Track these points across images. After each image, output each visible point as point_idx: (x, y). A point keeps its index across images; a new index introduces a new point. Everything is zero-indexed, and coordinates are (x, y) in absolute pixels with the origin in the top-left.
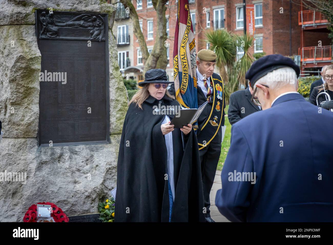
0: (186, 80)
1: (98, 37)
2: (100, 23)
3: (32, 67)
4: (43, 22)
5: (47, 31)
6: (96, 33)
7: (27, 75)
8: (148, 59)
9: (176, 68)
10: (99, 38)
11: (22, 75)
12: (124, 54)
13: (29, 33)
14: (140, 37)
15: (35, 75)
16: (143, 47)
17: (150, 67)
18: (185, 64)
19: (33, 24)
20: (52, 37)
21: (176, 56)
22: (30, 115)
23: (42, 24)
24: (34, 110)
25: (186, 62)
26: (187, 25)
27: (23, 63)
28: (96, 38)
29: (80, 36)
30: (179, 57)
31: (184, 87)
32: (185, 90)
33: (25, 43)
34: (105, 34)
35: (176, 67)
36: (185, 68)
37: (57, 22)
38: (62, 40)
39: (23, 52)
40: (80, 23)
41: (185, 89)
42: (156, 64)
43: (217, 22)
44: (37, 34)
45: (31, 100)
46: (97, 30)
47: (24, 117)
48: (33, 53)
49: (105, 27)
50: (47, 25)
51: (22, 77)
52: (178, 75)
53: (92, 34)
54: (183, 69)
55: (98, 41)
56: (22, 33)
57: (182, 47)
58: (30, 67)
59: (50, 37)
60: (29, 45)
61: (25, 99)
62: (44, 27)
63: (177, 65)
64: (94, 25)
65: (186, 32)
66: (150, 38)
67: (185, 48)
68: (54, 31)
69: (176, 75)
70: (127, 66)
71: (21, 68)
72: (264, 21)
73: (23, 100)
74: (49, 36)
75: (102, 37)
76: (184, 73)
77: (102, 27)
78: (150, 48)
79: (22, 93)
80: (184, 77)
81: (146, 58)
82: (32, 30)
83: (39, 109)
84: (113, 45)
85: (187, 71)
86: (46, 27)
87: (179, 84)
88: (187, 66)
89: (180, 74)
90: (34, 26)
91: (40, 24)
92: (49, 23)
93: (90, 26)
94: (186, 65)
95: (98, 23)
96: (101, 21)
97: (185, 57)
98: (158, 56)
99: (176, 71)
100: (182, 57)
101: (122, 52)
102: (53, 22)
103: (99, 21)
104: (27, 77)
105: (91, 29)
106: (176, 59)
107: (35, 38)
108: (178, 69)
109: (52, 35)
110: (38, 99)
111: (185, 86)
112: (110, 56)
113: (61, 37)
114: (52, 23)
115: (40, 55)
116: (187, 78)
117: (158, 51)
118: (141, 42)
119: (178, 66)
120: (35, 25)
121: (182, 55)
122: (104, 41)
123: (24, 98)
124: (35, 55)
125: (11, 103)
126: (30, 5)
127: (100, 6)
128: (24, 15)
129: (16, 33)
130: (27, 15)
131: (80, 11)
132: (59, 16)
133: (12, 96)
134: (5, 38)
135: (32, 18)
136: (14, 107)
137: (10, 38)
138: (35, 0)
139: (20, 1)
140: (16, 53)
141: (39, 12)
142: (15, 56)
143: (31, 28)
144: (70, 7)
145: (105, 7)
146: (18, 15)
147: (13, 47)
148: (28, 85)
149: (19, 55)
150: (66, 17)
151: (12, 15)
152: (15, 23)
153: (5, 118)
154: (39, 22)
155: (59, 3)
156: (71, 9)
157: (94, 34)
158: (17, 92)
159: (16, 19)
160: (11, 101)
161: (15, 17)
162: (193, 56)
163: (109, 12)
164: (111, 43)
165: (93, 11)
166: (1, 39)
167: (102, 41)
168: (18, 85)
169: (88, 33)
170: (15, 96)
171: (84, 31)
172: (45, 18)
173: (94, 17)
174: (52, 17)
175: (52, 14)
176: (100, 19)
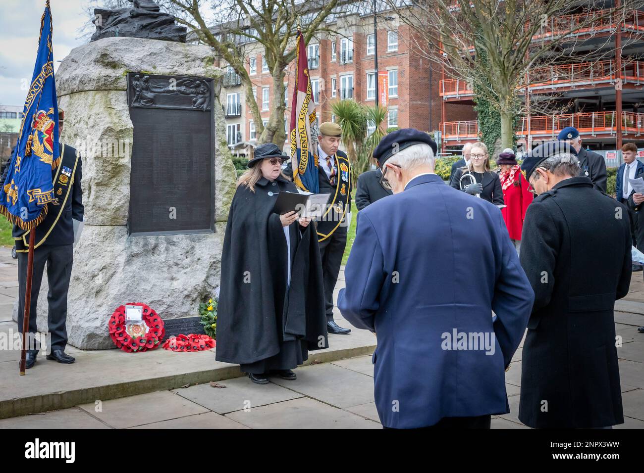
0: (306, 158)
1: (202, 106)
2: (204, 90)
4: (137, 88)
5: (140, 98)
6: (200, 101)
8: (263, 134)
9: (293, 144)
12: (234, 126)
14: (253, 107)
16: (257, 119)
17: (264, 143)
18: (304, 139)
19: (124, 90)
20: (147, 105)
21: (294, 130)
22: (119, 197)
23: (134, 89)
24: (124, 192)
25: (305, 137)
26: (306, 93)
27: (111, 136)
28: (200, 107)
29: (180, 104)
30: (297, 131)
31: (303, 167)
32: (305, 170)
33: (114, 111)
34: (211, 102)
35: (294, 143)
36: (304, 144)
37: (153, 87)
38: (160, 108)
39: (111, 123)
40: (180, 89)
42: (272, 139)
43: (344, 91)
44: (129, 101)
45: (121, 180)
46: (201, 98)
47: (112, 200)
48: (123, 123)
49: (210, 94)
50: (141, 91)
52: (296, 153)
53: (195, 102)
54: (302, 145)
55: (202, 111)
56: (110, 99)
57: (301, 119)
59: (145, 105)
60: (118, 115)
61: (113, 179)
62: (137, 93)
64: (198, 91)
65: (305, 102)
66: (265, 109)
67: (304, 120)
68: (150, 98)
69: (293, 152)
70: (238, 141)
72: (399, 91)
73: (110, 181)
75: (207, 107)
76: (303, 150)
77: (207, 95)
78: (265, 120)
79: (109, 172)
80: (303, 155)
81: (260, 132)
82: (122, 97)
83: (129, 190)
84: (219, 116)
85: (306, 147)
86: (140, 93)
87: (296, 162)
88: (306, 141)
89: (298, 151)
90: (126, 92)
91: (132, 90)
92: (143, 89)
93: (192, 93)
95: (203, 89)
96: (205, 87)
97: (304, 131)
98: (274, 130)
99: (293, 148)
100: (301, 131)
101: (232, 125)
102: (149, 87)
105: (194, 97)
106: (294, 134)
107: (126, 106)
108: (296, 145)
109: (145, 102)
110: (129, 179)
111: (305, 165)
112: (216, 128)
113: (157, 106)
114: (147, 89)
115: (133, 126)
116: (306, 156)
117: (274, 125)
118: (254, 113)
119: (295, 141)
120: (126, 90)
121: (300, 129)
122: (210, 111)
123: (111, 178)
124: (126, 126)
125: (97, 183)
126: (121, 67)
127: (205, 69)
128: (114, 78)
129: (104, 100)
130: (117, 79)
131: (181, 75)
132: (155, 80)
133: (98, 175)
134: (90, 106)
135: (123, 83)
136: (100, 188)
137: (96, 106)
138: (126, 62)
139: (108, 62)
140: (103, 123)
141: (132, 76)
142: (102, 128)
143: (121, 94)
144: (169, 71)
145: (211, 70)
146: (106, 78)
147: (99, 116)
148: (117, 162)
149: (107, 126)
150: (164, 82)
151: (99, 79)
152: (103, 88)
153: (88, 202)
154: (132, 88)
155: (156, 65)
156: (170, 72)
157: (198, 102)
158: (104, 170)
159: (104, 84)
160: (96, 181)
161: (102, 81)
162: (314, 129)
163: (215, 76)
164: (217, 113)
165: (196, 74)
166: (85, 107)
167: (206, 111)
168: (105, 161)
169: (190, 101)
170: (101, 175)
171: (185, 98)
172: (138, 83)
173: (198, 82)
174: (146, 81)
175: (146, 78)
176: (205, 85)
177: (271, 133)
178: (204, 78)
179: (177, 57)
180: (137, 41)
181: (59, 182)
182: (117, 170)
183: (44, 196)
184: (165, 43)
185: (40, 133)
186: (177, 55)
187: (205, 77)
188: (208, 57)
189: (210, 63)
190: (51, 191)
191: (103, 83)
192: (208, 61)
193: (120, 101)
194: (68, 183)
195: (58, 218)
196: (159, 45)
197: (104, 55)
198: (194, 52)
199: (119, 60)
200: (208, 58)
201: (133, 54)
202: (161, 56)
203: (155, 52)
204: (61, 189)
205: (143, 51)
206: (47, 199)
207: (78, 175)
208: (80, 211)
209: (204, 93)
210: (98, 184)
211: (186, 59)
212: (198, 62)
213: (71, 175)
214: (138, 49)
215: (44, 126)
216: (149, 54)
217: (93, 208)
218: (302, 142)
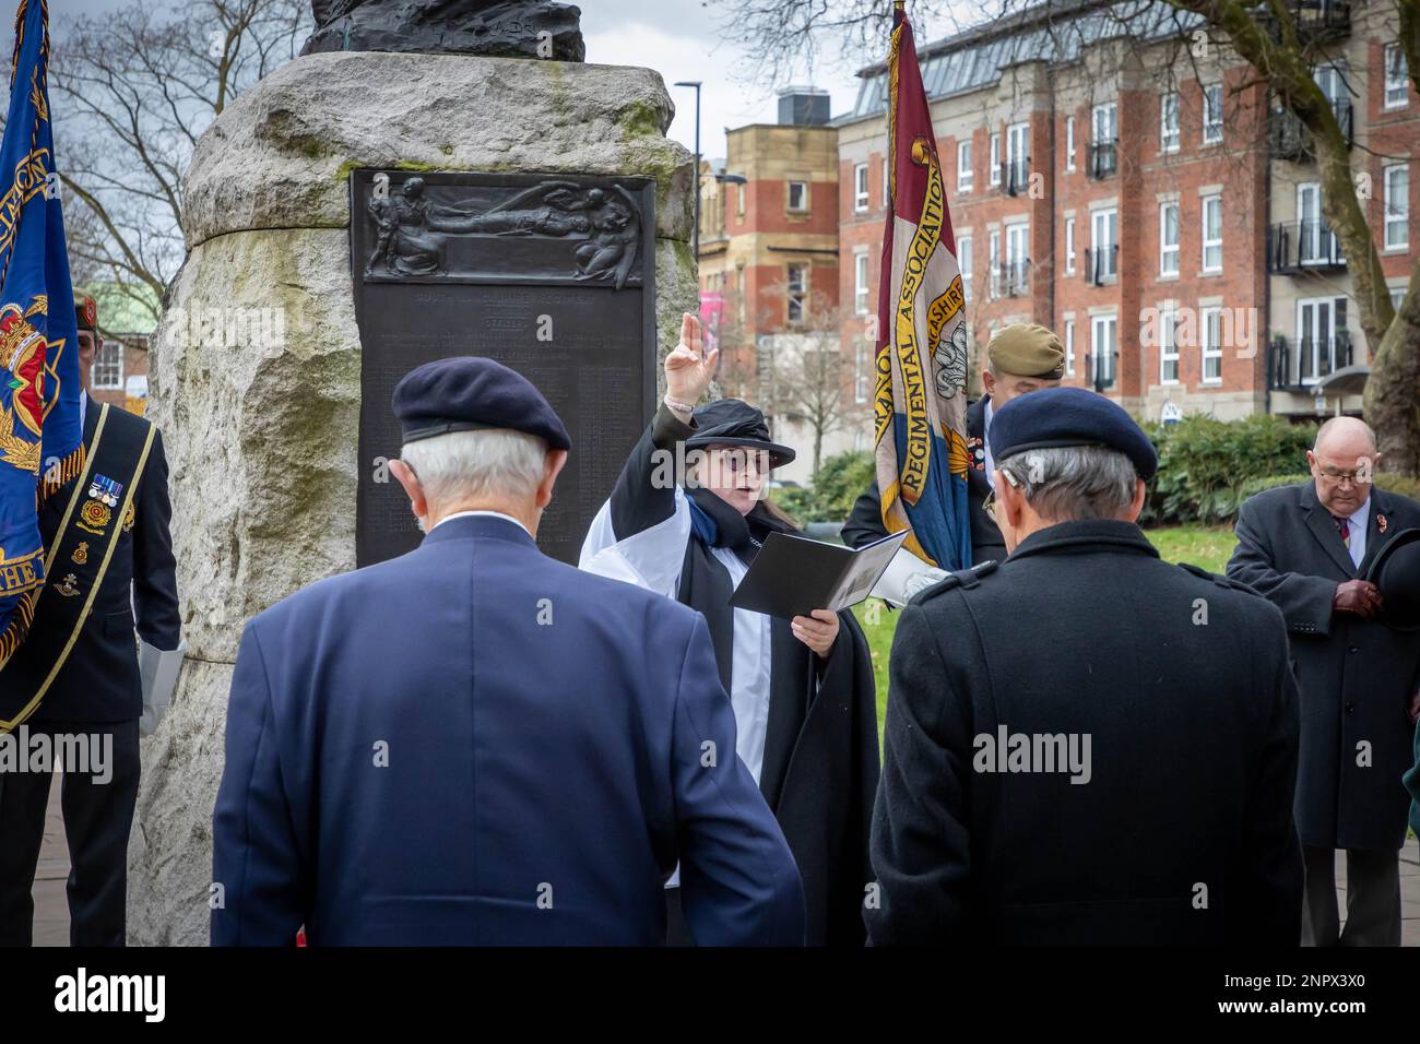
0: (924, 448)
1: (611, 271)
2: (620, 217)
3: (324, 392)
4: (381, 218)
6: (603, 253)
7: (303, 424)
8: (1387, 336)
9: (881, 400)
10: (613, 275)
11: (286, 421)
12: (1324, 309)
13: (324, 258)
15: (336, 421)
17: (1392, 371)
18: (914, 380)
19: (339, 227)
20: (416, 273)
21: (883, 353)
23: (373, 223)
24: (337, 557)
25: (916, 374)
26: (918, 223)
27: (287, 378)
28: (602, 275)
29: (533, 268)
30: (893, 355)
31: (917, 476)
32: (921, 487)
33: (304, 297)
34: (642, 257)
35: (883, 395)
36: (916, 399)
37: (438, 214)
38: (460, 284)
39: (289, 336)
40: (533, 219)
41: (919, 481)
44: (357, 263)
45: (326, 519)
46: (606, 244)
47: (300, 584)
48: (328, 336)
49: (641, 231)
50: (395, 229)
51: (288, 431)
52: (891, 427)
53: (585, 260)
54: (909, 401)
55: (613, 289)
56: (295, 259)
57: (903, 311)
58: (313, 393)
59: (409, 275)
60: (316, 307)
61: (302, 516)
62: (383, 235)
63: (886, 386)
64: (597, 223)
65: (913, 253)
66: (1396, 241)
67: (910, 315)
68: (426, 251)
69: (881, 429)
70: (1341, 363)
71: (281, 397)
73: (294, 521)
74: (405, 269)
75: (628, 275)
76: (914, 419)
77: (631, 233)
78: (1399, 286)
79: (287, 493)
80: (915, 434)
81: (1377, 331)
82: (334, 248)
83: (354, 553)
84: (677, 303)
85: (922, 409)
86: (392, 235)
87: (893, 462)
88: (921, 390)
89: (898, 423)
90: (346, 231)
91: (366, 226)
92: (402, 220)
93: (575, 228)
94: (918, 385)
95: (611, 216)
96: (624, 208)
97: (913, 353)
99: (883, 412)
100: (904, 353)
102: (423, 215)
103: (613, 210)
104: (306, 432)
105: (581, 242)
106: (884, 364)
107: (345, 279)
108: (892, 405)
109: (414, 265)
110: (352, 516)
111: (921, 472)
112: (660, 346)
113: (452, 275)
114: (419, 221)
115: (358, 345)
116: (925, 439)
119: (889, 391)
120: (348, 226)
121: (904, 347)
122: (639, 288)
123: (296, 513)
124: (337, 343)
125: (252, 529)
126: (333, 153)
127: (622, 148)
128: (307, 189)
129: (275, 262)
130: (317, 191)
131: (536, 171)
132: (445, 189)
133: (254, 505)
134: (237, 279)
135: (338, 203)
136: (264, 544)
137: (252, 279)
138: (349, 132)
139: (292, 137)
141: (366, 177)
142: (260, 350)
143: (331, 239)
144: (493, 157)
145: (645, 150)
146: (284, 189)
148: (309, 463)
150: (478, 194)
151: (262, 192)
152: (274, 223)
153: (233, 589)
154: (366, 217)
155: (452, 141)
156: (497, 163)
157: (595, 260)
158: (271, 487)
159: (278, 208)
160: (250, 523)
161: (271, 202)
162: (953, 345)
163: (658, 169)
164: (666, 293)
165: (587, 167)
166: (225, 283)
167: (627, 287)
168: (272, 459)
169: (569, 257)
170: (263, 502)
171: (550, 247)
172: (386, 202)
173: (595, 191)
174: (415, 194)
175: (413, 184)
176: (622, 199)
178: (616, 178)
179: (528, 110)
180: (395, 63)
181: (79, 525)
182: (310, 490)
184: (489, 64)
185: (5, 375)
186: (527, 103)
187: (619, 172)
188: (637, 105)
189: (643, 126)
190: (32, 556)
191: (274, 204)
192: (637, 119)
193: (326, 265)
194: (109, 528)
196: (465, 73)
197: (279, 115)
198: (587, 90)
199: (326, 128)
200: (638, 110)
201: (376, 107)
202: (471, 109)
203: (451, 96)
204: (84, 546)
205: (412, 96)
207: (154, 504)
208: (163, 616)
209: (615, 228)
210: (256, 533)
211: (557, 117)
212: (599, 124)
213: (120, 502)
214: (397, 90)
215: (17, 352)
216: (428, 103)
217: (245, 612)
218: (910, 391)
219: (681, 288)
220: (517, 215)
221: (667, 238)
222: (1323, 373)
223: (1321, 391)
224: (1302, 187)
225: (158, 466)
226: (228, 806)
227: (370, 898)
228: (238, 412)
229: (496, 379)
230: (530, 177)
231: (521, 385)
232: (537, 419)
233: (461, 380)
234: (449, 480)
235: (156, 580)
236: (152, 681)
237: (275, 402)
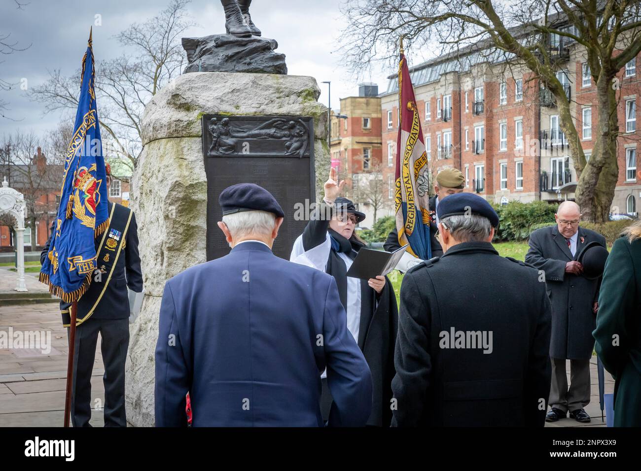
0: (413, 215)
1: (298, 151)
2: (301, 131)
3: (193, 197)
4: (213, 133)
5: (218, 145)
6: (295, 145)
7: (186, 209)
8: (584, 171)
9: (397, 197)
10: (299, 153)
11: (180, 208)
13: (193, 148)
14: (571, 134)
15: (198, 208)
16: (576, 150)
17: (586, 184)
18: (409, 190)
19: (198, 136)
20: (227, 153)
21: (398, 180)
23: (211, 135)
24: (199, 258)
25: (410, 188)
26: (410, 132)
27: (180, 192)
28: (295, 153)
29: (269, 151)
30: (402, 181)
31: (411, 225)
32: (412, 229)
33: (186, 163)
34: (309, 146)
35: (398, 195)
36: (410, 197)
38: (244, 157)
39: (180, 177)
40: (269, 133)
41: (412, 227)
42: (597, 179)
44: (205, 150)
45: (195, 244)
46: (296, 142)
48: (195, 177)
49: (309, 137)
50: (219, 137)
51: (181, 212)
52: (401, 209)
53: (288, 147)
54: (407, 198)
55: (299, 158)
56: (182, 149)
57: (405, 164)
58: (190, 198)
59: (224, 154)
60: (190, 166)
61: (186, 243)
62: (214, 139)
63: (399, 192)
64: (293, 134)
65: (408, 143)
66: (587, 136)
67: (408, 166)
69: (398, 208)
71: (178, 199)
73: (184, 245)
74: (223, 152)
75: (304, 153)
76: (410, 204)
77: (305, 137)
78: (588, 153)
79: (181, 234)
80: (410, 210)
81: (580, 169)
82: (196, 144)
83: (206, 256)
84: (322, 163)
85: (412, 200)
86: (217, 139)
87: (402, 220)
88: (412, 193)
89: (404, 206)
90: (201, 138)
91: (208, 136)
92: (221, 134)
93: (285, 136)
95: (298, 131)
97: (409, 180)
98: (600, 165)
99: (398, 202)
100: (405, 180)
102: (229, 131)
103: (298, 129)
104: (187, 212)
105: (287, 141)
106: (398, 184)
107: (201, 156)
108: (401, 199)
110: (205, 242)
111: (412, 223)
113: (240, 154)
114: (227, 134)
115: (206, 180)
116: (413, 212)
117: (599, 158)
118: (572, 142)
119: (400, 194)
120: (201, 136)
121: (405, 178)
122: (308, 157)
123: (184, 241)
124: (198, 179)
125: (168, 248)
126: (196, 109)
127: (302, 106)
128: (186, 123)
129: (175, 150)
130: (190, 123)
131: (270, 115)
132: (237, 122)
133: (169, 239)
134: (161, 156)
135: (198, 128)
136: (173, 253)
137: (167, 156)
138: (201, 102)
139: (181, 104)
140: (171, 177)
141: (207, 118)
142: (170, 182)
143: (195, 141)
144: (254, 110)
145: (310, 107)
146: (178, 123)
147: (168, 169)
148: (189, 223)
149: (175, 180)
150: (249, 124)
151: (170, 124)
152: (174, 136)
153: (162, 270)
154: (208, 133)
155: (239, 104)
156: (256, 112)
158: (175, 232)
159: (176, 130)
160: (167, 245)
161: (173, 128)
162: (424, 177)
163: (315, 114)
164: (318, 159)
165: (289, 113)
166: (157, 158)
167: (304, 157)
168: (175, 222)
169: (283, 147)
170: (172, 238)
171: (276, 143)
172: (215, 127)
173: (292, 122)
174: (226, 124)
175: (225, 121)
176: (302, 125)
177: (595, 170)
178: (299, 117)
179: (267, 93)
180: (218, 76)
181: (106, 247)
182: (189, 233)
183: (86, 264)
184: (251, 76)
185: (82, 193)
186: (266, 90)
187: (300, 115)
188: (307, 90)
189: (309, 98)
190: (93, 259)
191: (174, 129)
192: (307, 95)
193: (194, 151)
194: (117, 248)
195: (105, 289)
196: (243, 79)
197: (175, 96)
198: (288, 85)
199: (193, 100)
200: (307, 92)
201: (211, 92)
202: (246, 93)
203: (238, 88)
204: (108, 255)
205: (224, 88)
206: (89, 267)
207: (132, 239)
208: (136, 280)
209: (300, 136)
210: (170, 249)
211: (277, 95)
212: (293, 97)
213: (121, 239)
214: (218, 86)
215: (86, 184)
216: (230, 90)
217: (166, 278)
218: (408, 194)
219: (324, 157)
220: (263, 131)
221: (319, 139)
222: (560, 185)
223: (559, 192)
224: (552, 117)
225: (134, 225)
226: (160, 349)
227: (213, 382)
228: (162, 205)
229: (256, 192)
230: (268, 117)
231: (266, 194)
232: (272, 206)
233: (243, 193)
234: (239, 229)
235: (134, 267)
236: (133, 304)
237: (176, 201)
